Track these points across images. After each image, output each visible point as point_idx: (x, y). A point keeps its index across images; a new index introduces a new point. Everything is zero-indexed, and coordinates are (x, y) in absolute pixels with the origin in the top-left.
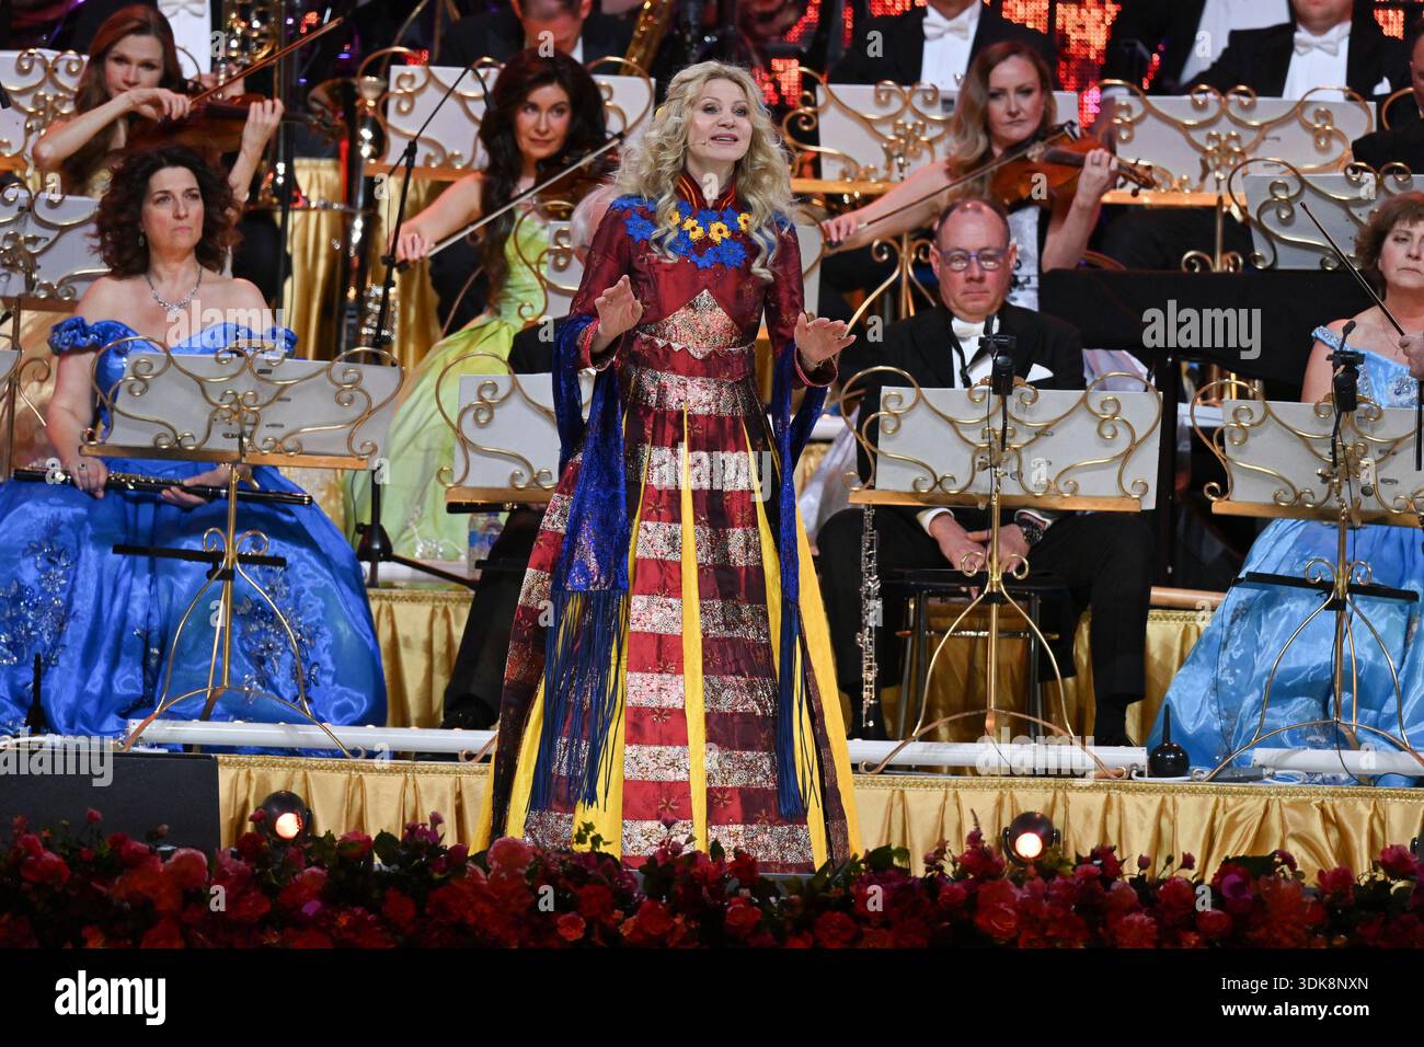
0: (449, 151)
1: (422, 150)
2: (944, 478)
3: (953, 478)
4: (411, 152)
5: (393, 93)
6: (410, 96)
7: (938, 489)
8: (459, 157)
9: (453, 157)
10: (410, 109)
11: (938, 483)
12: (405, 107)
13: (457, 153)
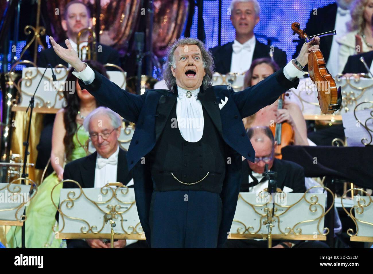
0: (45, 101)
1: (36, 101)
2: (249, 228)
3: (253, 228)
4: (32, 102)
5: (24, 79)
6: (31, 80)
7: (247, 232)
8: (50, 103)
9: (47, 103)
10: (30, 85)
11: (247, 230)
12: (28, 84)
13: (49, 102)
